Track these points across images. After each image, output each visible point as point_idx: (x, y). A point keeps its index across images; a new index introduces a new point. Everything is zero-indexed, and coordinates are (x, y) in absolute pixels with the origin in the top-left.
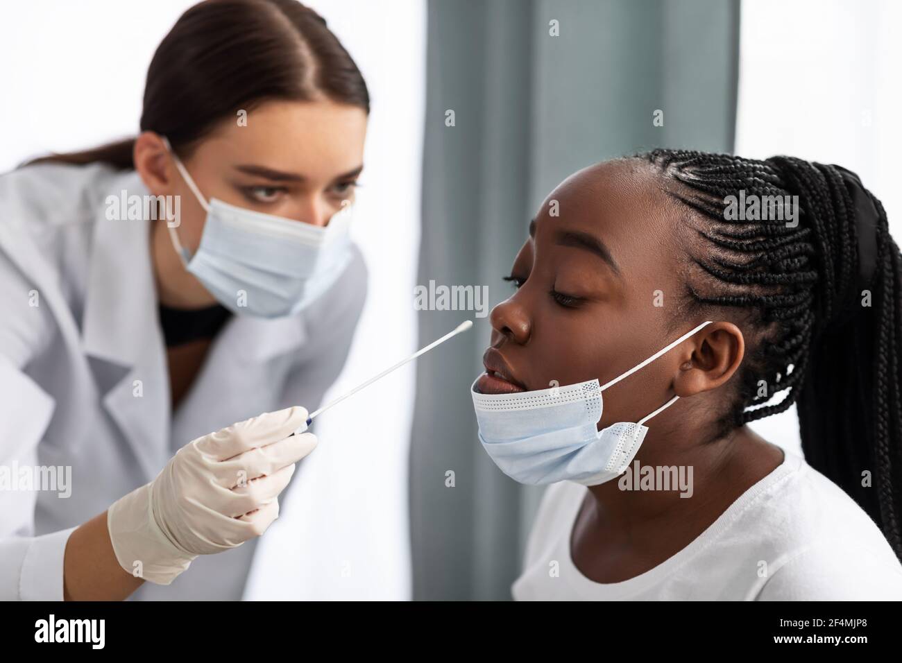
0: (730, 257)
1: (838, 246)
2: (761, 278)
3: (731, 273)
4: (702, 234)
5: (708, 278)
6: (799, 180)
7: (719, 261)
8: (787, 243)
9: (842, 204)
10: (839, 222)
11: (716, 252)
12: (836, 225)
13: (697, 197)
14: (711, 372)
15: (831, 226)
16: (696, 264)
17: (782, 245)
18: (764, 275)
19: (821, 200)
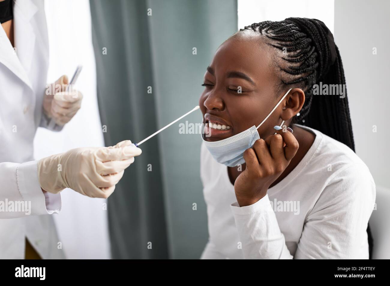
0: (294, 65)
1: (324, 52)
2: (305, 70)
3: (296, 71)
4: (283, 59)
5: (288, 75)
6: (307, 28)
7: (291, 68)
8: (311, 55)
9: (323, 35)
10: (324, 42)
11: (289, 64)
12: (323, 44)
13: (278, 43)
14: (294, 108)
15: (321, 45)
16: (283, 71)
17: (310, 56)
18: (306, 69)
19: (316, 35)
